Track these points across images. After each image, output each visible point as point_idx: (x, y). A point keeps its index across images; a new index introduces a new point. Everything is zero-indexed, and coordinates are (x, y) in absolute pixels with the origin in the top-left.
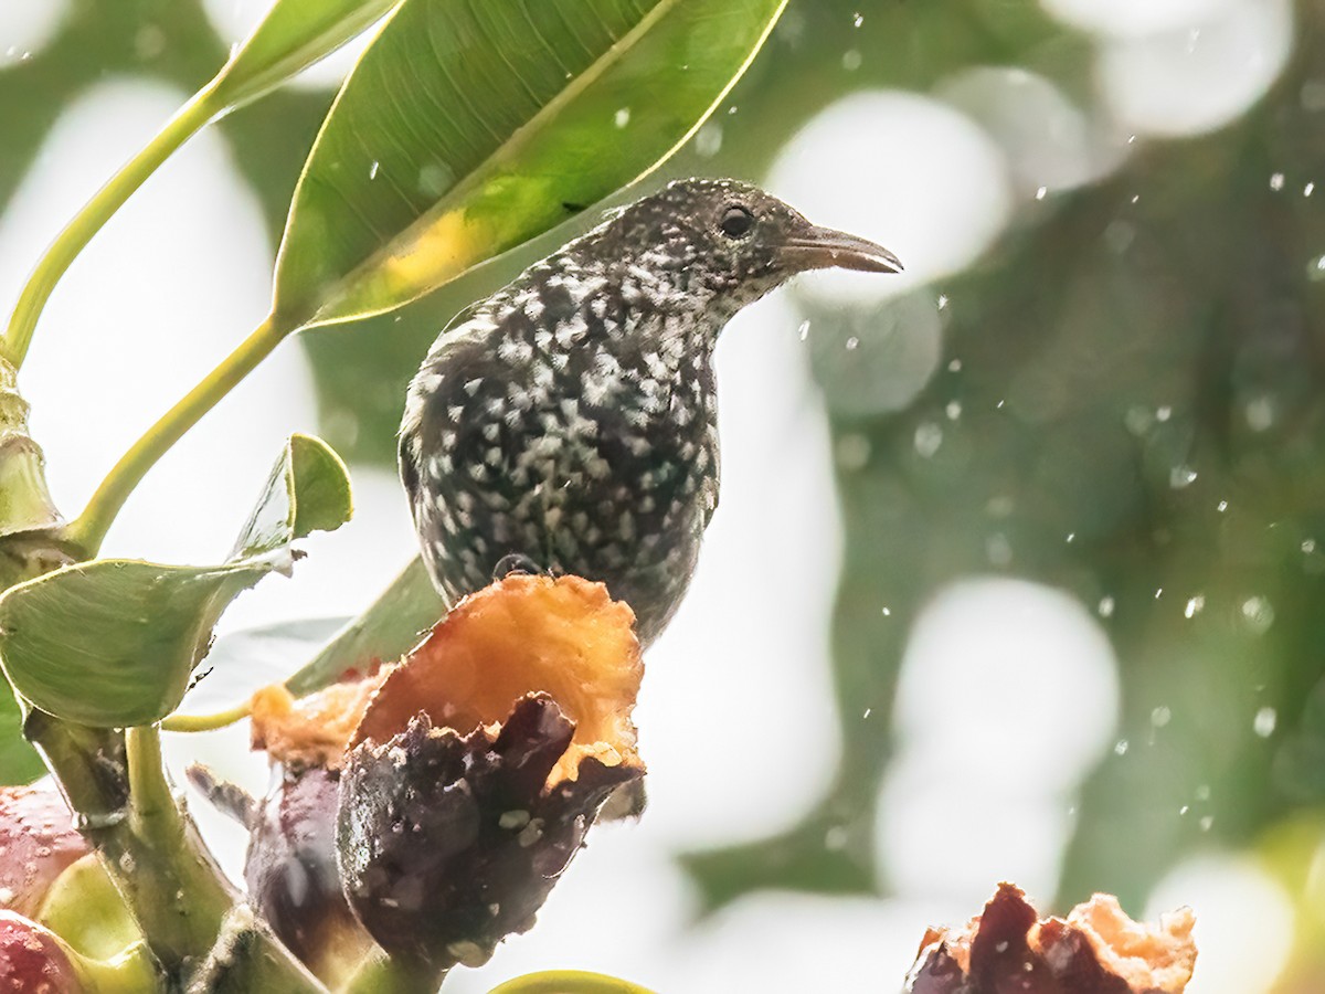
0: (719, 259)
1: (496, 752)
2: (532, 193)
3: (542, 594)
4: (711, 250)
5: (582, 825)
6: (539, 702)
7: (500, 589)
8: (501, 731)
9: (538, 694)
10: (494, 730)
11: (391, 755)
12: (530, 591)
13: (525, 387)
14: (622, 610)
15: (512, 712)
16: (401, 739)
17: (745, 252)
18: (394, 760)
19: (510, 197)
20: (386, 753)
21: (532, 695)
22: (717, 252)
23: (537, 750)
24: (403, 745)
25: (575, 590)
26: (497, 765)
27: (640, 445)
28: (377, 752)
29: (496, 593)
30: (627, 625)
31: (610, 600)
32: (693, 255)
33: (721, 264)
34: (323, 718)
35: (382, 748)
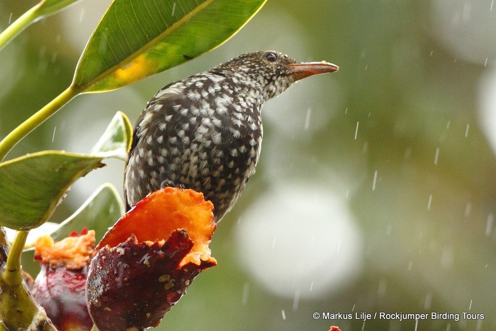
0: (268, 69)
1: (163, 251)
2: (173, 50)
3: (178, 195)
4: (265, 66)
5: (188, 284)
6: (182, 232)
7: (163, 191)
8: (165, 243)
9: (181, 229)
10: (162, 242)
11: (118, 250)
12: (174, 193)
13: (198, 108)
14: (209, 204)
15: (170, 235)
16: (123, 245)
17: (278, 67)
18: (119, 253)
19: (164, 51)
20: (115, 250)
21: (179, 229)
22: (267, 66)
23: (178, 251)
24: (123, 247)
25: (191, 195)
26: (163, 255)
27: (237, 133)
28: (111, 250)
29: (162, 193)
30: (210, 210)
31: (204, 200)
32: (258, 68)
33: (269, 71)
34: (65, 249)
35: (114, 248)
